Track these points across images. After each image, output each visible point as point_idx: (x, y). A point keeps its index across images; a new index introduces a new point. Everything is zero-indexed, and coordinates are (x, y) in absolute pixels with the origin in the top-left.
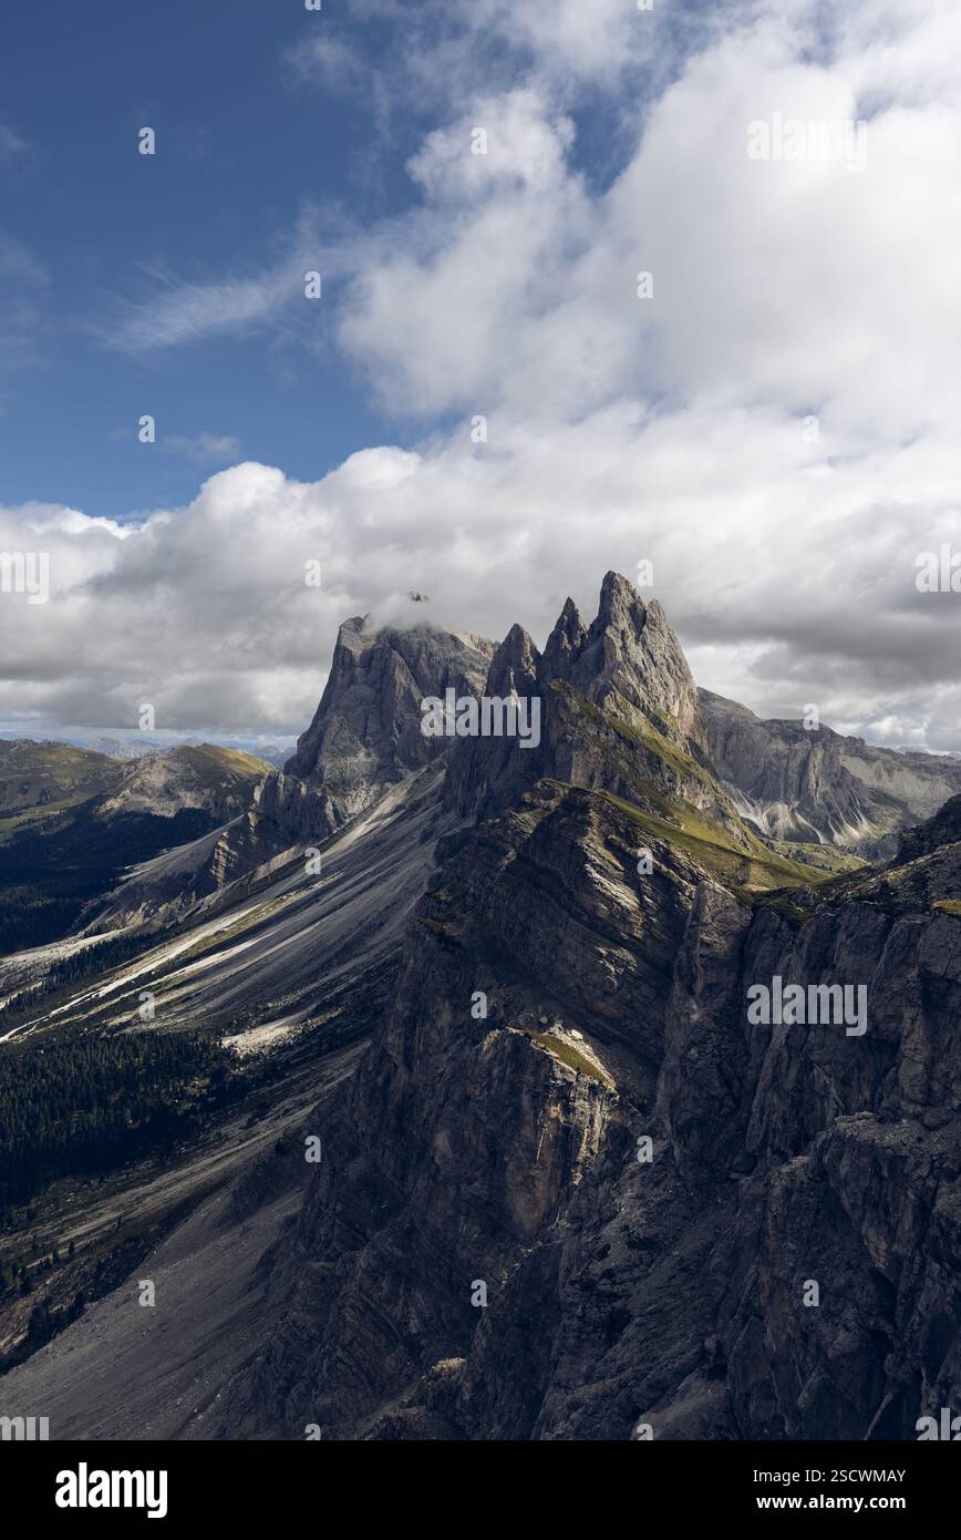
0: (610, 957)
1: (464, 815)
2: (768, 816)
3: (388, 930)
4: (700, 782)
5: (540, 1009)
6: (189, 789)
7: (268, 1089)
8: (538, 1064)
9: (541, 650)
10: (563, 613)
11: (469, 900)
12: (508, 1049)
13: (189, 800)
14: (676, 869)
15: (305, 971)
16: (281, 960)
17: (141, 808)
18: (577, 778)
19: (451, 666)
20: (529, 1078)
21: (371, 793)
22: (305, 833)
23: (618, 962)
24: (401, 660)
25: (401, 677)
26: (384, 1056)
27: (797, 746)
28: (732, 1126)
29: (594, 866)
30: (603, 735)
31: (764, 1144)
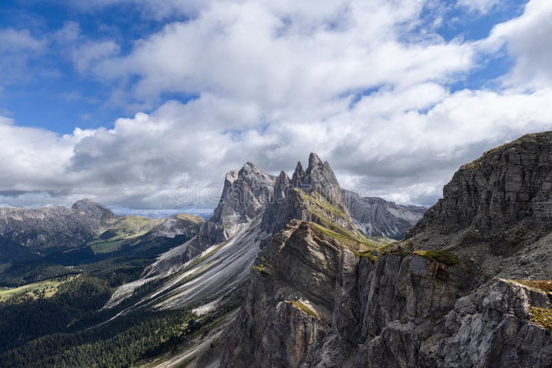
0: (316, 276)
3: (245, 271)
4: (343, 218)
5: (295, 294)
6: (179, 228)
7: (208, 326)
8: (295, 312)
9: (291, 178)
10: (297, 167)
11: (271, 260)
12: (285, 307)
13: (179, 232)
14: (336, 246)
15: (219, 286)
17: (163, 235)
18: (304, 219)
20: (292, 317)
21: (238, 227)
22: (217, 240)
23: (319, 277)
26: (245, 312)
27: (374, 205)
28: (357, 328)
29: (310, 246)
31: (367, 334)
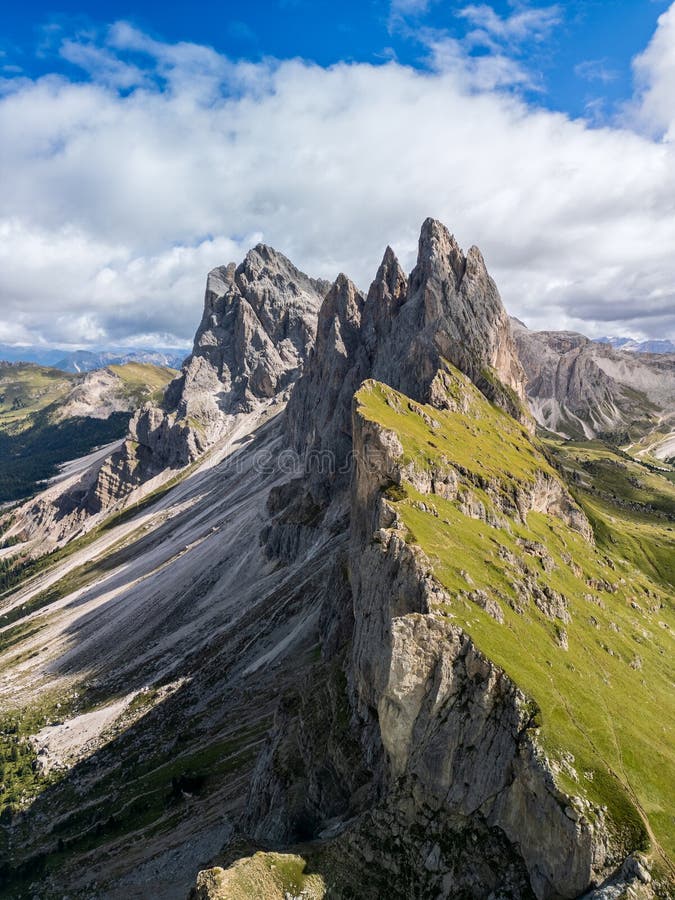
2: (543, 411)
9: (365, 296)
19: (291, 310)
21: (227, 423)
24: (249, 306)
25: (249, 321)
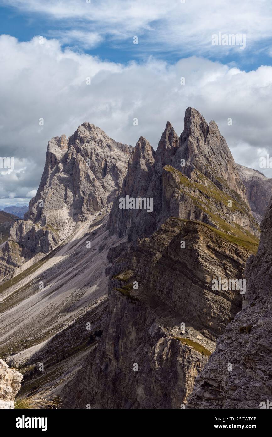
1: (120, 236)
7: (34, 380)
9: (155, 149)
10: (166, 130)
15: (46, 320)
16: (33, 316)
19: (108, 160)
21: (71, 228)
24: (83, 158)
25: (83, 167)
30: (192, 192)
